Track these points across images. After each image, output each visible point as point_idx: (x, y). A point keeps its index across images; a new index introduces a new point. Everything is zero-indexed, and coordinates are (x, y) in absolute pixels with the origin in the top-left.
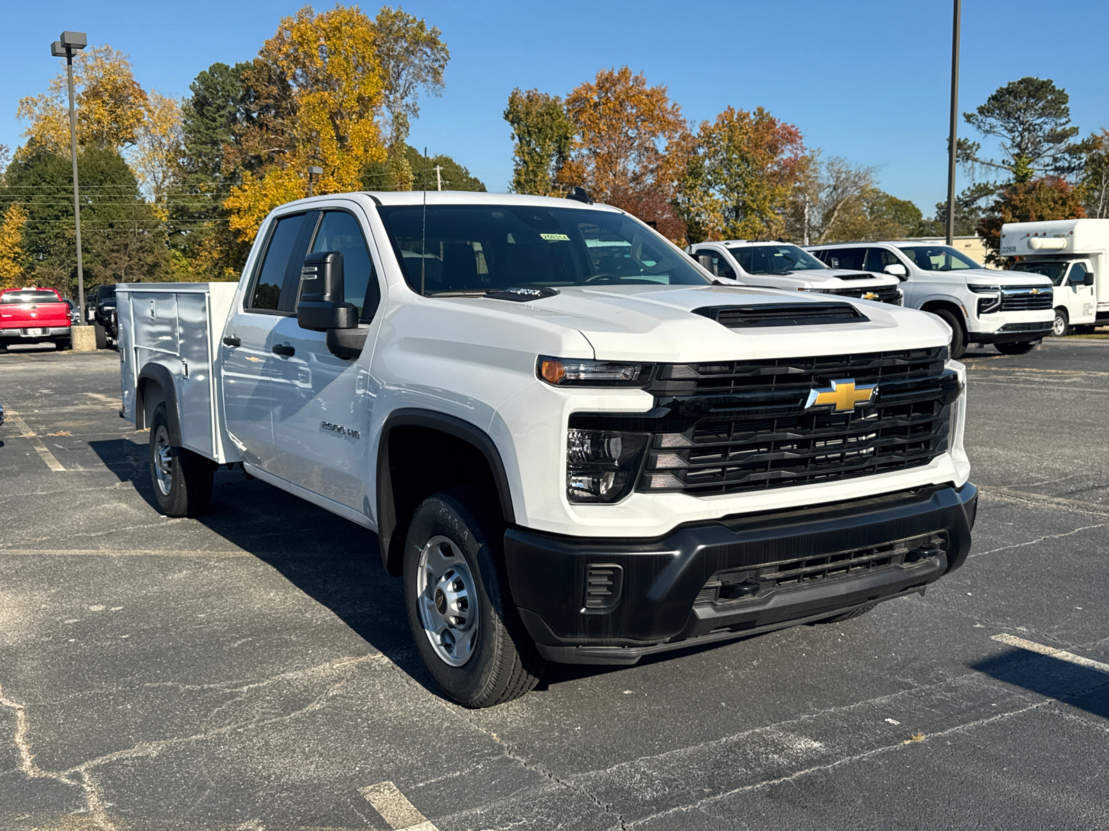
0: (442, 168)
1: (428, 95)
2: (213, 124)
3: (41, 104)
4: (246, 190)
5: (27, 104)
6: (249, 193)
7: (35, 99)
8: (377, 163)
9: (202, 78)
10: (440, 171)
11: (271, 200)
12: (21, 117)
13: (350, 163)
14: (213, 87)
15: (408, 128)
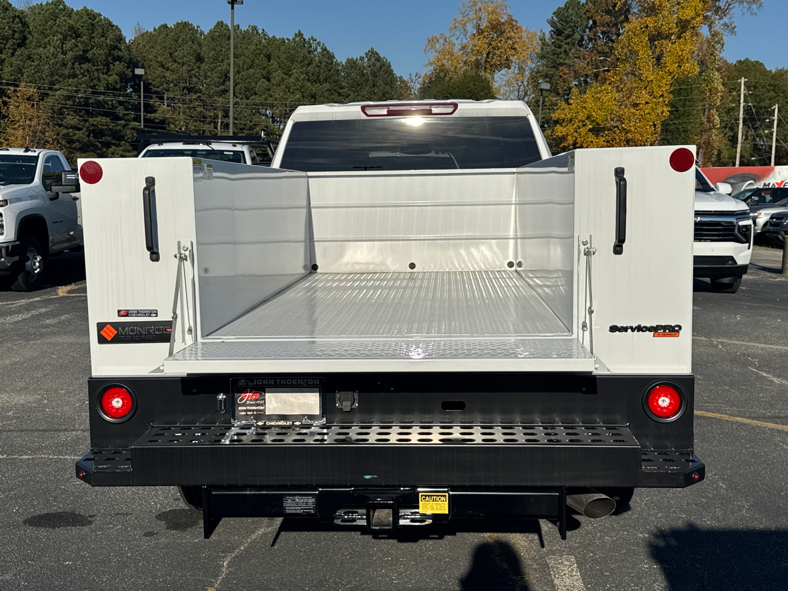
0: (746, 80)
1: (743, 14)
2: (559, 50)
3: (442, 41)
4: (571, 104)
5: (432, 41)
6: (573, 106)
7: (438, 36)
8: (687, 78)
9: (557, 13)
10: (745, 82)
11: (589, 111)
12: (427, 51)
13: (663, 78)
14: (564, 19)
15: (723, 45)
